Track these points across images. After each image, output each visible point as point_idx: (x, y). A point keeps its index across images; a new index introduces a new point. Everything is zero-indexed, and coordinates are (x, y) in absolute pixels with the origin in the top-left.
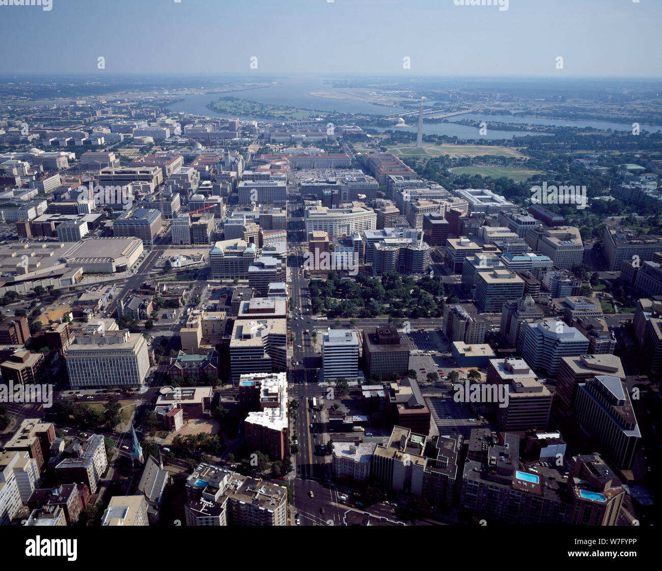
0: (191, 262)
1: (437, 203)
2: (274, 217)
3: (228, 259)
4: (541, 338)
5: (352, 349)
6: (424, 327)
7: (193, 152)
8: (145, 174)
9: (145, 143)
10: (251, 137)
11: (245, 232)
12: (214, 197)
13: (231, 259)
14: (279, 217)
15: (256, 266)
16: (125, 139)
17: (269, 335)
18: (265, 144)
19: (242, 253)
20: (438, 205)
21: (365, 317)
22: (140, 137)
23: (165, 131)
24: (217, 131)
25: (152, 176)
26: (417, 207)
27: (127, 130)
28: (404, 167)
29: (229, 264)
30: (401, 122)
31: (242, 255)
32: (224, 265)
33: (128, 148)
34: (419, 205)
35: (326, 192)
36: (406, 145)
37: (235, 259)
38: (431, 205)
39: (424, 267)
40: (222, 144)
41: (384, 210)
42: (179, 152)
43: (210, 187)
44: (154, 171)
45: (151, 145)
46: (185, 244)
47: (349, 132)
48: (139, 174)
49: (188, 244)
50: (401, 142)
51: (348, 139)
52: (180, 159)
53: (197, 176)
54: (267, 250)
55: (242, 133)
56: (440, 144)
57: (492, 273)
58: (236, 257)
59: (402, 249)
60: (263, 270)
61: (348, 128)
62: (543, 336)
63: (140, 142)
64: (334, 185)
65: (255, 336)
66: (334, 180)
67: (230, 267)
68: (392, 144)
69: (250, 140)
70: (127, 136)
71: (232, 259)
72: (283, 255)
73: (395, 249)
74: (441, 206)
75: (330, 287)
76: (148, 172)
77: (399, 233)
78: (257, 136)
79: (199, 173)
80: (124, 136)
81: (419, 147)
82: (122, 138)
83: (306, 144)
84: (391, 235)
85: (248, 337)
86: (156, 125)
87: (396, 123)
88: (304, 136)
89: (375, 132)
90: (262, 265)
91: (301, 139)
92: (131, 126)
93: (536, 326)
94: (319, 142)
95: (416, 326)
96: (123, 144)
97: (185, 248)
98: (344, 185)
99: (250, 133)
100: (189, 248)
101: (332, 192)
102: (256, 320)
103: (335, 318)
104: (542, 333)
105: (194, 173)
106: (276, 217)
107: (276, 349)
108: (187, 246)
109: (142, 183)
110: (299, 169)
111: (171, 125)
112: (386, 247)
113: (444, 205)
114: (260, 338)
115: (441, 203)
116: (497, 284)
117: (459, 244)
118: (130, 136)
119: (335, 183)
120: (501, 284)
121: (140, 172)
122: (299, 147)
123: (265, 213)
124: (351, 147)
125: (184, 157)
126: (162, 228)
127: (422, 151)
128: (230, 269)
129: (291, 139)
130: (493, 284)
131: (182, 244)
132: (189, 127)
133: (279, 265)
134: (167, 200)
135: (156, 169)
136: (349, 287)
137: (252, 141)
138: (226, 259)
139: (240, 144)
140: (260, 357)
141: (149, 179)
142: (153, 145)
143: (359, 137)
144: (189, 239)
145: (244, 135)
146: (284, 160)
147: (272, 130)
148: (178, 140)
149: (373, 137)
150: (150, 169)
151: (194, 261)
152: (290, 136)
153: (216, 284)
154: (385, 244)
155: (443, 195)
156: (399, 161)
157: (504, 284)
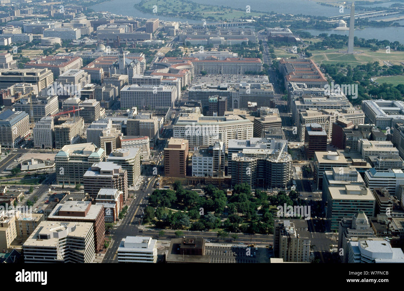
0: (43, 166)
1: (327, 113)
2: (141, 123)
3: (72, 163)
4: (358, 257)
5: (147, 257)
6: (254, 244)
7: (95, 54)
8: (31, 76)
9: (52, 44)
10: (165, 39)
11: (101, 137)
12: (90, 101)
13: (75, 163)
14: (147, 123)
15: (93, 171)
16: (34, 40)
17: (69, 237)
18: (177, 48)
19: (87, 157)
20: (327, 116)
21: (197, 230)
22: (48, 38)
23: (75, 32)
24: (133, 32)
25: (38, 78)
26: (304, 117)
27: (38, 30)
28: (318, 74)
29: (74, 169)
30: (343, 25)
31: (87, 160)
32: (69, 169)
33: (35, 49)
34: (306, 115)
35: (211, 99)
36: (337, 50)
37: (80, 163)
38: (321, 115)
39: (285, 182)
40: (131, 46)
41: (263, 119)
42: (81, 54)
43: (91, 90)
44: (41, 73)
45: (57, 46)
46: (47, 148)
47: (276, 34)
48: (25, 75)
49: (50, 148)
50: (333, 46)
51: (271, 43)
52: (79, 61)
53: (87, 78)
54: (114, 156)
55: (158, 35)
56: (375, 49)
57: (344, 189)
58: (81, 161)
59: (260, 160)
60: (99, 176)
61: (277, 31)
62: (360, 255)
63: (47, 43)
64: (224, 91)
65: (52, 236)
66: (226, 86)
67: (74, 172)
68: (321, 49)
69: (163, 42)
70: (38, 37)
71: (77, 163)
72: (129, 161)
73: (252, 160)
74: (331, 116)
75: (170, 198)
76: (34, 74)
77: (265, 144)
78: (173, 38)
79: (89, 76)
80: (33, 37)
81: (350, 52)
82: (31, 39)
83: (222, 47)
84: (254, 145)
85: (44, 237)
86: (69, 26)
87: (336, 25)
88: (223, 38)
89: (307, 36)
90: (98, 170)
91: (220, 42)
92: (43, 26)
93: (357, 245)
94: (237, 46)
95: (247, 242)
96: (29, 45)
97: (44, 152)
98: (235, 92)
99: (167, 35)
100: (48, 152)
101: (219, 98)
102: (59, 223)
103: (164, 229)
104: (360, 252)
105: (83, 76)
106: (144, 123)
107: (75, 252)
108: (49, 150)
109: (25, 85)
110: (204, 74)
111: (85, 25)
112: (243, 158)
113: (335, 116)
114: (57, 239)
115: (331, 114)
116: (344, 201)
117: (326, 157)
118: (40, 36)
119: (226, 89)
120: (348, 201)
121: (27, 74)
122: (214, 50)
123: (133, 118)
124: (272, 51)
125: (84, 59)
126: (30, 132)
127: (352, 57)
128: (74, 174)
129: (208, 42)
130: (339, 201)
131: (43, 148)
132: (101, 28)
133: (117, 171)
134: (43, 103)
135: (45, 71)
136: (190, 198)
137: (166, 43)
138: (71, 163)
139: (151, 46)
140: (53, 258)
141: (35, 81)
142: (59, 46)
143: (287, 41)
144: (51, 143)
145: (160, 37)
146: (188, 64)
147: (190, 32)
148: (86, 42)
149: (303, 40)
150: (38, 71)
151: (47, 165)
152: (208, 39)
153: (58, 189)
154: (242, 155)
155: (340, 105)
156: (315, 68)
157: (352, 201)
